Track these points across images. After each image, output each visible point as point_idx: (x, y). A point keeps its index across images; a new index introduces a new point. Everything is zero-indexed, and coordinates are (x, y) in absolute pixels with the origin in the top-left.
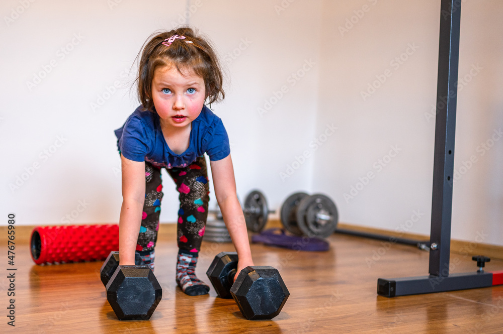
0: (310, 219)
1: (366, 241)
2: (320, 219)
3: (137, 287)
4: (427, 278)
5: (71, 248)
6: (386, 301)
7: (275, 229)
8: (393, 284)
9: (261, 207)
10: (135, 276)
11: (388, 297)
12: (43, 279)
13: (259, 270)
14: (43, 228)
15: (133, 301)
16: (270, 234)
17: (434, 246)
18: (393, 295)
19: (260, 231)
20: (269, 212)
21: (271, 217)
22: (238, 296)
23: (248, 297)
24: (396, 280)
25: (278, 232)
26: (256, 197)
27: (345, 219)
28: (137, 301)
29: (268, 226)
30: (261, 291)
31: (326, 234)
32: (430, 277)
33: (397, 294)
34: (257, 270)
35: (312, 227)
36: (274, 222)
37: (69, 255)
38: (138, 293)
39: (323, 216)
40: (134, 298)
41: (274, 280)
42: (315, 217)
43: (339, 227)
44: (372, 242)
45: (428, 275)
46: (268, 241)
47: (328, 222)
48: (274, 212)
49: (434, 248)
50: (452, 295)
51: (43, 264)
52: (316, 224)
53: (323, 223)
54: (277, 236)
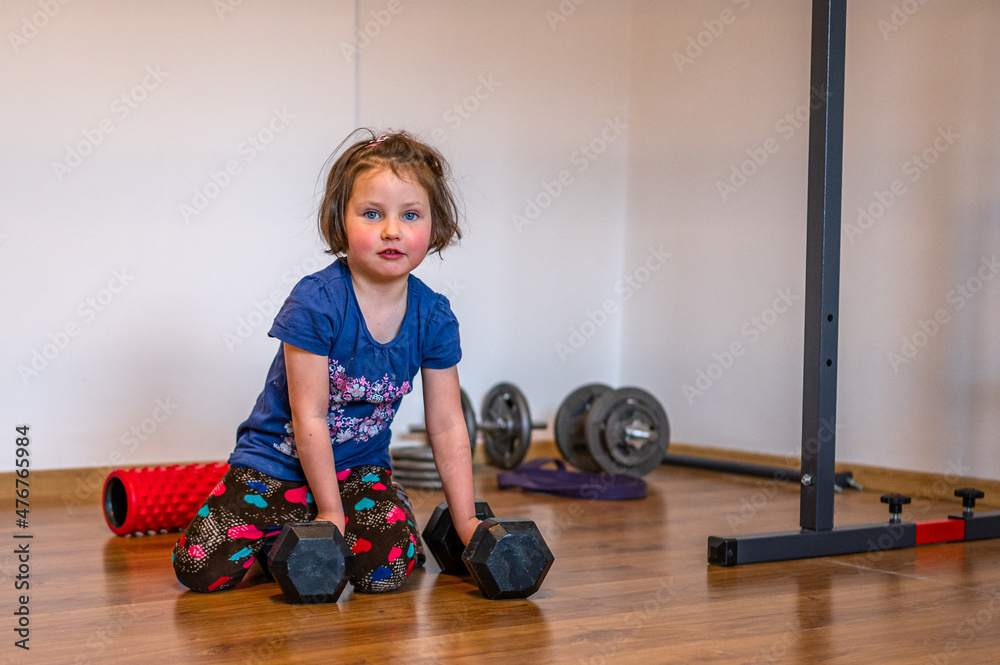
0: (613, 439)
2: (633, 437)
3: (318, 553)
4: (798, 533)
6: (717, 572)
7: (545, 461)
8: (733, 544)
9: (517, 417)
10: (314, 537)
11: (724, 566)
13: (506, 523)
15: (312, 574)
16: (535, 470)
17: (806, 479)
18: (732, 563)
19: (516, 466)
20: (532, 427)
21: (537, 436)
22: (475, 564)
23: (490, 564)
24: (738, 539)
25: (552, 467)
26: (506, 395)
27: (686, 433)
28: (318, 574)
29: (531, 456)
30: (509, 554)
31: (645, 468)
32: (802, 532)
33: (739, 560)
34: (502, 524)
35: (616, 453)
36: (544, 445)
38: (319, 561)
39: (639, 432)
40: (314, 569)
41: (529, 538)
42: (624, 434)
43: (670, 453)
45: (800, 528)
46: (530, 485)
47: (649, 442)
48: (543, 427)
49: (807, 482)
50: (836, 562)
51: (129, 536)
52: (625, 448)
53: (638, 445)
54: (548, 473)
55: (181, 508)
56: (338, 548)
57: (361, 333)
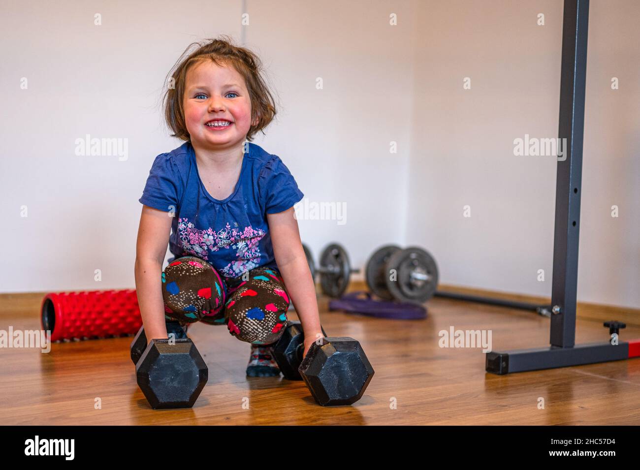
0: (403, 281)
1: (474, 306)
2: (416, 279)
3: (176, 366)
4: (548, 350)
5: (95, 320)
6: (496, 380)
7: (359, 293)
8: (506, 358)
9: (342, 265)
10: (173, 352)
11: (499, 374)
12: (59, 360)
13: (336, 343)
14: (58, 294)
15: (171, 384)
16: (353, 299)
17: (557, 309)
18: (505, 372)
19: (340, 296)
20: (351, 271)
21: (354, 278)
22: (308, 377)
23: (322, 377)
24: (509, 353)
25: (363, 297)
26: (335, 252)
27: (447, 279)
28: (175, 384)
29: (350, 290)
30: (338, 369)
31: (423, 298)
32: (552, 348)
33: (510, 370)
34: (333, 343)
35: (406, 290)
36: (358, 284)
37: (92, 329)
38: (177, 374)
39: (420, 276)
40: (172, 380)
41: (355, 355)
42: (410, 277)
43: (439, 290)
44: (481, 307)
45: (550, 345)
46: (350, 308)
47: (426, 282)
48: (357, 271)
49: (557, 311)
50: (578, 371)
51: (58, 342)
52: (411, 286)
53: (419, 284)
54: (361, 301)
55: (98, 322)
56: (193, 362)
57: (202, 195)
